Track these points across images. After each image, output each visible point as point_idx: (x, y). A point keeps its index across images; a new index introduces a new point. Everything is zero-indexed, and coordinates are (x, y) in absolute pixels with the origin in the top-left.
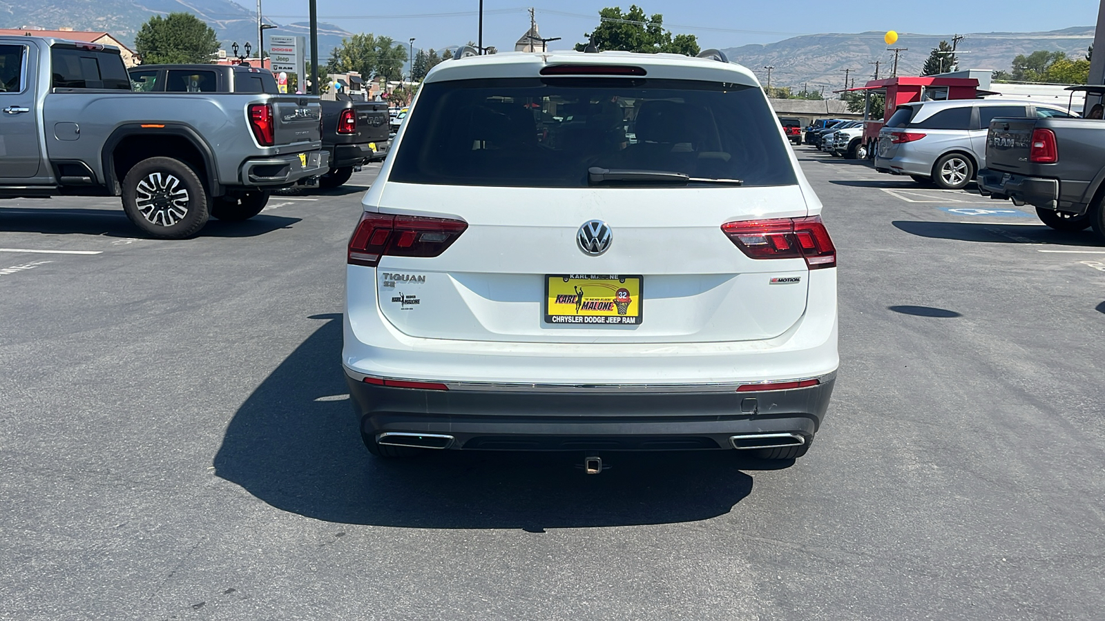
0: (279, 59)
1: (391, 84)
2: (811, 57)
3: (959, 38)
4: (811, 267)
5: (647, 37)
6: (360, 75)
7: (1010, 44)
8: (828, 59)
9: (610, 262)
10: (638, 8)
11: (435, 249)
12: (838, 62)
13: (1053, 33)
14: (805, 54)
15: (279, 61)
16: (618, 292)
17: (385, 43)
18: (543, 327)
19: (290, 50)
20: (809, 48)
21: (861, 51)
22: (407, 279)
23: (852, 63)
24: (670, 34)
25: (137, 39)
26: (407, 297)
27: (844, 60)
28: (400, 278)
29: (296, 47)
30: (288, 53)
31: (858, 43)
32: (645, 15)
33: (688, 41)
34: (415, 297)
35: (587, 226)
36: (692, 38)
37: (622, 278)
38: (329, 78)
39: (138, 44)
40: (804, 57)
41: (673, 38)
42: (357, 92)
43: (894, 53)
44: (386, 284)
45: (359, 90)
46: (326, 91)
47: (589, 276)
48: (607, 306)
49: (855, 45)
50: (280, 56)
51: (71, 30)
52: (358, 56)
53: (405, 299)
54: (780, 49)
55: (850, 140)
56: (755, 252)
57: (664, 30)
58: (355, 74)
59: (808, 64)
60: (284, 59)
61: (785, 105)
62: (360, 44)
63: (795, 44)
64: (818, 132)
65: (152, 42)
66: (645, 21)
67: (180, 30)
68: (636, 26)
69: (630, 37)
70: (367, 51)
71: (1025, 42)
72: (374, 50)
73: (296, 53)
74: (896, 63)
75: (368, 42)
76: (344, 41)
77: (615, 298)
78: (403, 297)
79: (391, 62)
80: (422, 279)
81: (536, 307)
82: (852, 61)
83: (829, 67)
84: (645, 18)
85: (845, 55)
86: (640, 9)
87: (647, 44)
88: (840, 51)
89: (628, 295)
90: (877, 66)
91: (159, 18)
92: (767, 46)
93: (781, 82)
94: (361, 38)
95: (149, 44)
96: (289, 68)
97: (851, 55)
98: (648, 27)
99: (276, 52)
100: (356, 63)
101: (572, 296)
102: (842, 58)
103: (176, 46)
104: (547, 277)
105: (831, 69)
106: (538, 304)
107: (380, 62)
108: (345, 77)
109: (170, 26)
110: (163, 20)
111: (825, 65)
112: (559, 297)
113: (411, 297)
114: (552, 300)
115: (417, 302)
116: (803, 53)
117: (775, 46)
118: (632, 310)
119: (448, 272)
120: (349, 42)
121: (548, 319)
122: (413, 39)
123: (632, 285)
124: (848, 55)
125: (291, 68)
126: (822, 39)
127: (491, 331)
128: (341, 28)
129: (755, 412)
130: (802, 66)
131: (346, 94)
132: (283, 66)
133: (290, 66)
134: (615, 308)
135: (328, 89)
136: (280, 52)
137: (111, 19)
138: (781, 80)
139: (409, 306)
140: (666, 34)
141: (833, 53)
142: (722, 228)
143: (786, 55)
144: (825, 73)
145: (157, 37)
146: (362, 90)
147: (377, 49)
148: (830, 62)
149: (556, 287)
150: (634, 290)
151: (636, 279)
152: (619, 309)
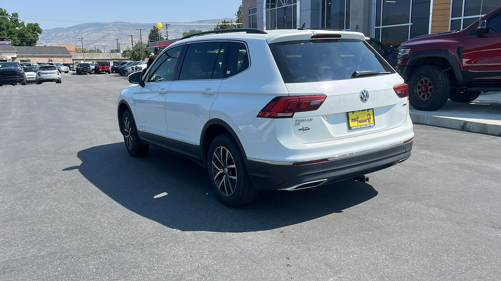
2: (90, 33)
3: (168, 25)
5: (11, 24)
7: (177, 27)
8: (99, 34)
10: (3, 10)
11: (316, 107)
12: (104, 35)
13: (193, 22)
14: (87, 32)
18: (348, 132)
20: (88, 29)
21: (114, 30)
22: (305, 120)
23: (111, 36)
24: (24, 23)
26: (305, 128)
27: (107, 35)
28: (303, 121)
31: (112, 27)
32: (8, 13)
33: (35, 26)
34: (308, 127)
35: (362, 92)
36: (36, 25)
37: (368, 110)
40: (87, 34)
41: (26, 25)
43: (139, 31)
44: (296, 124)
47: (359, 111)
48: (365, 121)
49: (111, 28)
53: (304, 129)
54: (74, 30)
55: (143, 69)
57: (20, 20)
59: (90, 37)
61: (90, 56)
63: (81, 27)
64: (119, 67)
66: (8, 16)
68: (4, 18)
69: (2, 24)
71: (183, 26)
74: (141, 35)
77: (367, 117)
78: (303, 128)
80: (311, 120)
81: (345, 124)
82: (111, 35)
83: (100, 38)
84: (8, 14)
85: (107, 32)
86: (5, 10)
87: (12, 27)
88: (104, 30)
89: (370, 116)
90: (132, 37)
92: (67, 28)
93: (77, 45)
97: (110, 32)
98: (10, 19)
101: (355, 119)
102: (106, 34)
104: (347, 113)
105: (101, 39)
106: (346, 123)
111: (98, 37)
112: (352, 120)
113: (307, 128)
114: (350, 121)
115: (309, 129)
116: (86, 32)
117: (71, 28)
118: (372, 121)
119: (321, 115)
121: (350, 128)
124: (108, 32)
126: (95, 25)
127: (334, 136)
129: (406, 150)
130: (87, 37)
134: (367, 121)
138: (77, 44)
139: (306, 131)
140: (21, 23)
141: (101, 31)
142: (394, 89)
143: (78, 32)
144: (99, 40)
148: (100, 36)
149: (351, 116)
150: (372, 114)
151: (372, 110)
152: (369, 121)
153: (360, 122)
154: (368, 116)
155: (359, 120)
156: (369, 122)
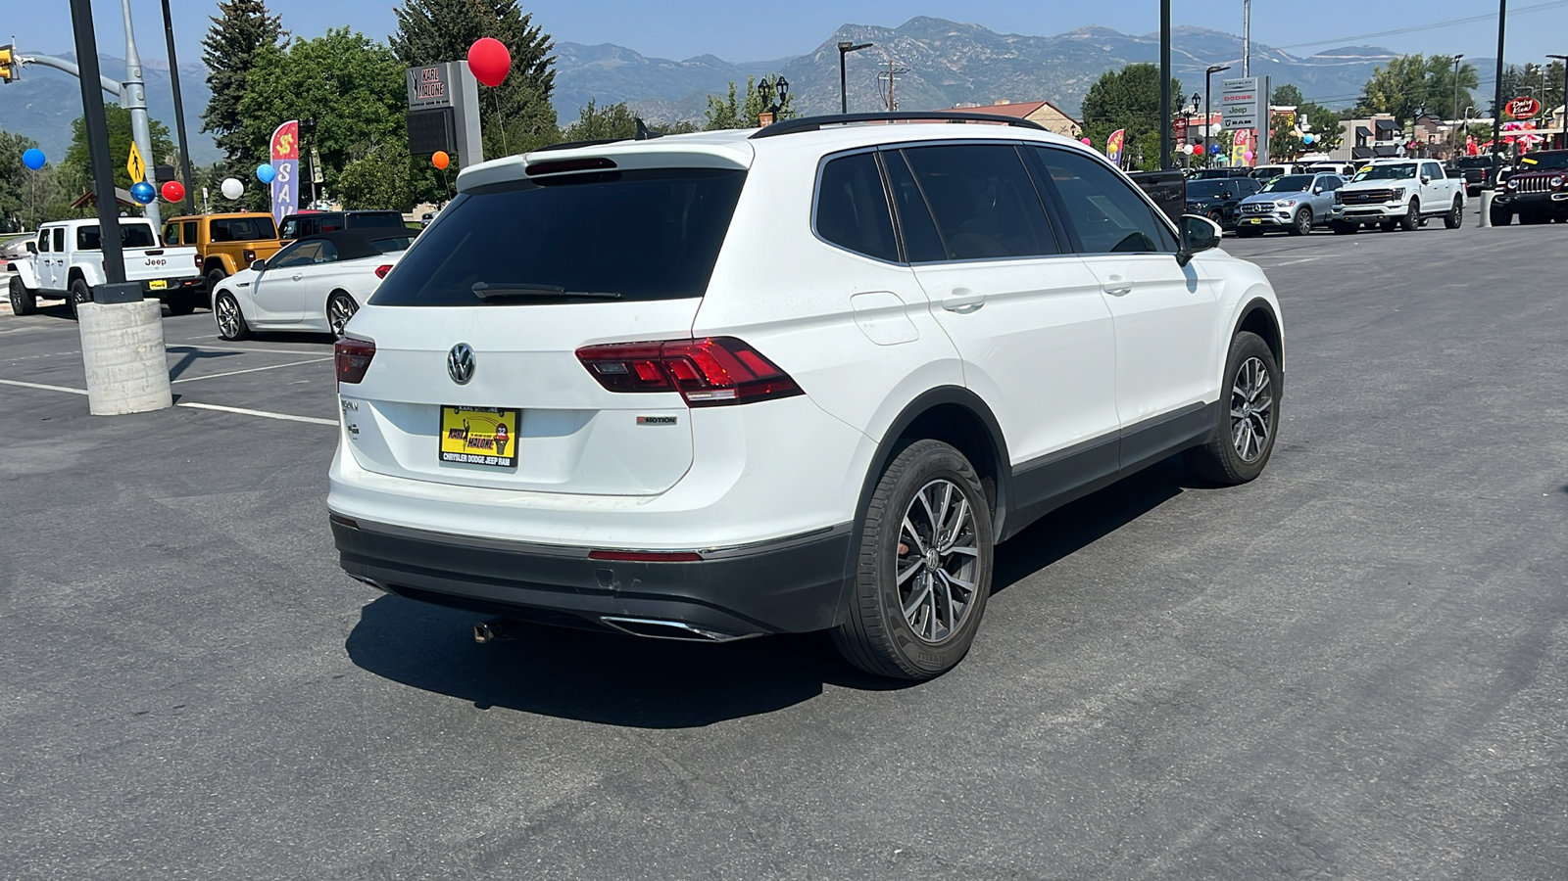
0: (1234, 111)
1: (1445, 125)
4: (692, 404)
6: (1393, 118)
9: (476, 393)
11: (355, 375)
15: (1234, 114)
16: (499, 426)
17: (1441, 64)
18: (438, 465)
19: (1249, 97)
25: (1084, 104)
26: (352, 425)
29: (1257, 92)
30: (1247, 101)
34: (356, 426)
35: (453, 350)
37: (502, 411)
38: (1342, 127)
39: (1084, 110)
42: (1386, 143)
45: (1391, 139)
46: (1336, 146)
47: (474, 408)
48: (487, 444)
50: (1235, 107)
51: (1008, 103)
52: (1395, 90)
53: (352, 427)
56: (613, 383)
58: (1387, 116)
60: (1239, 111)
62: (1401, 71)
65: (1101, 106)
67: (1136, 86)
70: (1411, 80)
72: (1423, 77)
73: (1256, 101)
75: (1413, 67)
76: (1376, 70)
77: (495, 434)
79: (1449, 92)
80: (357, 407)
89: (506, 432)
91: (1112, 73)
94: (1403, 62)
95: (1098, 108)
96: (1246, 122)
99: (1230, 102)
100: (1392, 100)
101: (460, 431)
103: (1129, 107)
104: (443, 407)
106: (435, 438)
107: (1432, 95)
108: (1368, 124)
109: (1124, 82)
110: (1116, 75)
112: (451, 431)
113: (354, 425)
114: (446, 434)
118: (509, 451)
119: (369, 399)
120: (1384, 70)
121: (442, 456)
122: (1460, 56)
123: (509, 420)
125: (1250, 122)
127: (403, 466)
128: (1390, 50)
129: (616, 589)
131: (1369, 148)
132: (1238, 120)
133: (1248, 119)
134: (494, 446)
135: (1338, 143)
136: (1235, 101)
137: (1082, 80)
139: (355, 435)
142: (577, 353)
145: (1107, 98)
146: (1395, 139)
147: (1427, 76)
149: (449, 420)
150: (511, 425)
151: (514, 414)
152: (498, 448)
153: (473, 443)
154: (498, 431)
155: (469, 435)
156: (501, 450)
